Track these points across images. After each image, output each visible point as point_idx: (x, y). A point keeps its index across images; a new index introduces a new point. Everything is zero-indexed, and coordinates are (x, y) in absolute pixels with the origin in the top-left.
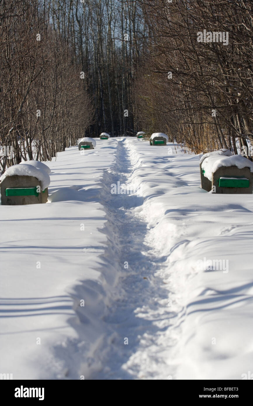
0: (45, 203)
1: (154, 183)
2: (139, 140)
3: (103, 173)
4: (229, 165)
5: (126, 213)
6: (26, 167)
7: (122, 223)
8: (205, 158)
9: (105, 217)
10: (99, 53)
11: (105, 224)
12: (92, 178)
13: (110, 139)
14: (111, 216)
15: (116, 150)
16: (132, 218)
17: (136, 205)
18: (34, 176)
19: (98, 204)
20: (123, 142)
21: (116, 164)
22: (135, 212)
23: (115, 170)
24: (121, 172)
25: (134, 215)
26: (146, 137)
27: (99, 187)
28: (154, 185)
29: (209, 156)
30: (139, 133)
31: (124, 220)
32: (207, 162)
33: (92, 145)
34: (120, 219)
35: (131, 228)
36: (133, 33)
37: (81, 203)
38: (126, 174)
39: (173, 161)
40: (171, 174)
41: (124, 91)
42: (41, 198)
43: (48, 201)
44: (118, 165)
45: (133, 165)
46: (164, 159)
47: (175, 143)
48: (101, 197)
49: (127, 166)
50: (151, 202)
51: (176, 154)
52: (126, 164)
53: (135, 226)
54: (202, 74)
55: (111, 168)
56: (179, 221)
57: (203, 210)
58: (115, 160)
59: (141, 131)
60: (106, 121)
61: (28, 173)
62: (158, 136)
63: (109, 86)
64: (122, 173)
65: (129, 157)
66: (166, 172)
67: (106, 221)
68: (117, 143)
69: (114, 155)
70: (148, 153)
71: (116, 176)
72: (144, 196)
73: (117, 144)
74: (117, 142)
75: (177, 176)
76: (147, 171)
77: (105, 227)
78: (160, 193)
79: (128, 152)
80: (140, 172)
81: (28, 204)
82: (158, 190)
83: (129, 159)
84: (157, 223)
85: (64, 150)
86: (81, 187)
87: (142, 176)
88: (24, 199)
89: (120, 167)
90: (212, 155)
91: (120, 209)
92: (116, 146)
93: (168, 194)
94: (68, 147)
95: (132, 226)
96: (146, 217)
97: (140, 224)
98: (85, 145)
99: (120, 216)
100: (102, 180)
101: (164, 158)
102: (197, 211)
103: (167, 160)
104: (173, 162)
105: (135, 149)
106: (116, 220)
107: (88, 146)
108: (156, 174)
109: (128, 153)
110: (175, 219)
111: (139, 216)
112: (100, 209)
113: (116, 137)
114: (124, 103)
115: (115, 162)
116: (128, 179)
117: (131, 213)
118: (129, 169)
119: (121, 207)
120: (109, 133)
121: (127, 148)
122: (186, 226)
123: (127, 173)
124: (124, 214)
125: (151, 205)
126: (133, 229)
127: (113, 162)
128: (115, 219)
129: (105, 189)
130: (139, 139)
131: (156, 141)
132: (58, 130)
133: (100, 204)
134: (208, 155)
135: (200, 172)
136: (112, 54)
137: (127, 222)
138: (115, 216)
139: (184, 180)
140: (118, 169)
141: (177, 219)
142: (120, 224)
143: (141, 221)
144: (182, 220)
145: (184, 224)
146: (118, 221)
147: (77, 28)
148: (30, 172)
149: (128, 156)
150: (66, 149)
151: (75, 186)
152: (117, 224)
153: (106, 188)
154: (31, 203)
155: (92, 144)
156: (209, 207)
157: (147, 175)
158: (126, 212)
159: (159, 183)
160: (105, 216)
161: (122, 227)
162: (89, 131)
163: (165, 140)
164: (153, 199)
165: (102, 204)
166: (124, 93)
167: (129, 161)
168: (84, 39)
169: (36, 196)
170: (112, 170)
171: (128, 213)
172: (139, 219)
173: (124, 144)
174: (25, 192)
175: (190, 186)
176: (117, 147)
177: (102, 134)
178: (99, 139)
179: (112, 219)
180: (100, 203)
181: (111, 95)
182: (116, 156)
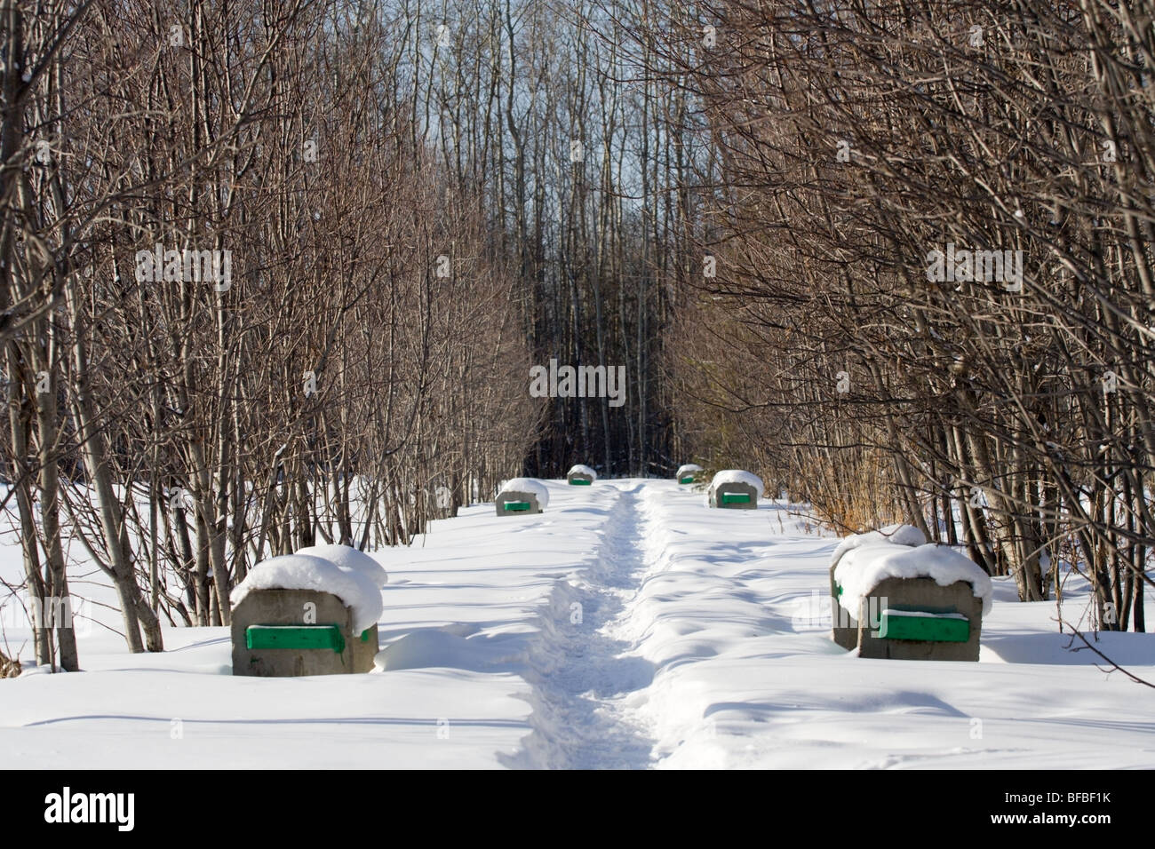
0: (368, 671)
1: (694, 619)
2: (681, 489)
3: (551, 588)
4: (911, 574)
5: (597, 711)
6: (310, 564)
7: (581, 738)
8: (847, 550)
9: (527, 721)
10: (572, 228)
11: (523, 740)
12: (517, 600)
13: (598, 484)
14: (550, 718)
15: (604, 518)
16: (612, 724)
17: (631, 687)
18: (331, 591)
19: (516, 682)
20: (635, 494)
21: (596, 562)
22: (626, 706)
23: (590, 579)
24: (609, 584)
25: (622, 716)
26: (705, 480)
27: (529, 629)
28: (691, 628)
29: (859, 546)
30: (683, 468)
31: (587, 731)
32: (850, 563)
33: (537, 503)
34: (576, 729)
35: (604, 753)
36: (675, 172)
37: (465, 675)
38: (622, 593)
39: (764, 555)
40: (750, 597)
41: (643, 342)
42: (351, 657)
43: (373, 666)
44: (603, 563)
45: (648, 566)
46: (740, 552)
47: (784, 502)
48: (530, 658)
49: (629, 566)
50: (672, 677)
51: (780, 536)
52: (630, 563)
53: (616, 749)
54: (853, 299)
55: (578, 572)
56: (738, 737)
57: (818, 705)
58: (595, 549)
59: (690, 463)
60: (590, 431)
61: (313, 581)
62: (732, 481)
63: (598, 325)
64: (612, 589)
65: (641, 541)
66: (738, 589)
67: (527, 732)
68: (617, 497)
69: (598, 534)
70: (698, 531)
71: (592, 596)
72: (657, 660)
73: (614, 499)
74: (616, 493)
75: (767, 604)
76: (684, 584)
77: (522, 749)
78: (705, 651)
79: (642, 525)
80: (660, 587)
81: (313, 674)
82: (700, 643)
83: (640, 545)
84: (681, 743)
85: (455, 514)
86: (477, 626)
87: (663, 600)
88: (301, 658)
89: (608, 569)
90: (865, 541)
91: (582, 696)
92: (607, 504)
93: (726, 656)
94: (468, 506)
95: (606, 749)
96: (655, 724)
97: (633, 742)
98: (517, 502)
99: (578, 719)
100: (548, 608)
101: (740, 546)
102: (799, 708)
103: (750, 551)
104: (766, 558)
105: (663, 518)
106: (562, 729)
107: (522, 505)
108: (706, 593)
109: (642, 529)
110: (729, 731)
111: (634, 720)
112: (517, 695)
113: (617, 478)
114: (642, 379)
115: (595, 556)
116: (626, 605)
117: (613, 709)
118: (634, 576)
119: (586, 691)
120: (598, 467)
121: (643, 513)
122: (755, 753)
123: (627, 588)
124: (592, 710)
125: (671, 686)
126: (610, 758)
127: (589, 553)
128: (564, 725)
129: (547, 635)
130: (683, 486)
131: (726, 494)
132: (438, 454)
133: (521, 680)
134: (855, 544)
135: (830, 590)
136: (613, 231)
137: (598, 738)
138: (565, 718)
139: (785, 614)
140: (601, 575)
141: (736, 731)
142: (575, 741)
143: (638, 733)
144: (750, 736)
145: (750, 747)
146: (571, 731)
147: (511, 153)
148: (319, 580)
149: (640, 538)
150: (461, 510)
151: (458, 624)
152: (564, 742)
153: (552, 634)
154: (320, 673)
155: (538, 498)
156: (838, 698)
157: (678, 595)
158: (599, 705)
159: (707, 622)
160: (529, 716)
161: (578, 752)
162: (538, 459)
163: (753, 491)
164: (681, 669)
165: (528, 680)
166: (642, 348)
167: (640, 553)
168: (531, 185)
169: (337, 652)
170: (582, 578)
171: (603, 710)
172: (631, 729)
173: (637, 501)
174: (304, 638)
175: (798, 633)
176: (613, 508)
177: (575, 469)
178: (565, 482)
179: (550, 726)
180: (522, 676)
181: (606, 353)
182: (601, 537)
